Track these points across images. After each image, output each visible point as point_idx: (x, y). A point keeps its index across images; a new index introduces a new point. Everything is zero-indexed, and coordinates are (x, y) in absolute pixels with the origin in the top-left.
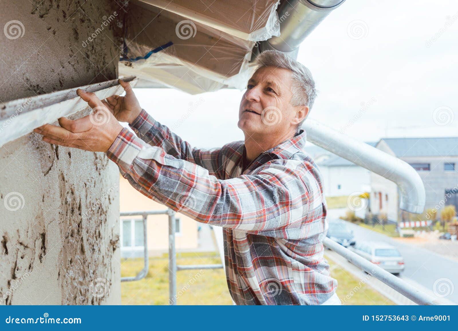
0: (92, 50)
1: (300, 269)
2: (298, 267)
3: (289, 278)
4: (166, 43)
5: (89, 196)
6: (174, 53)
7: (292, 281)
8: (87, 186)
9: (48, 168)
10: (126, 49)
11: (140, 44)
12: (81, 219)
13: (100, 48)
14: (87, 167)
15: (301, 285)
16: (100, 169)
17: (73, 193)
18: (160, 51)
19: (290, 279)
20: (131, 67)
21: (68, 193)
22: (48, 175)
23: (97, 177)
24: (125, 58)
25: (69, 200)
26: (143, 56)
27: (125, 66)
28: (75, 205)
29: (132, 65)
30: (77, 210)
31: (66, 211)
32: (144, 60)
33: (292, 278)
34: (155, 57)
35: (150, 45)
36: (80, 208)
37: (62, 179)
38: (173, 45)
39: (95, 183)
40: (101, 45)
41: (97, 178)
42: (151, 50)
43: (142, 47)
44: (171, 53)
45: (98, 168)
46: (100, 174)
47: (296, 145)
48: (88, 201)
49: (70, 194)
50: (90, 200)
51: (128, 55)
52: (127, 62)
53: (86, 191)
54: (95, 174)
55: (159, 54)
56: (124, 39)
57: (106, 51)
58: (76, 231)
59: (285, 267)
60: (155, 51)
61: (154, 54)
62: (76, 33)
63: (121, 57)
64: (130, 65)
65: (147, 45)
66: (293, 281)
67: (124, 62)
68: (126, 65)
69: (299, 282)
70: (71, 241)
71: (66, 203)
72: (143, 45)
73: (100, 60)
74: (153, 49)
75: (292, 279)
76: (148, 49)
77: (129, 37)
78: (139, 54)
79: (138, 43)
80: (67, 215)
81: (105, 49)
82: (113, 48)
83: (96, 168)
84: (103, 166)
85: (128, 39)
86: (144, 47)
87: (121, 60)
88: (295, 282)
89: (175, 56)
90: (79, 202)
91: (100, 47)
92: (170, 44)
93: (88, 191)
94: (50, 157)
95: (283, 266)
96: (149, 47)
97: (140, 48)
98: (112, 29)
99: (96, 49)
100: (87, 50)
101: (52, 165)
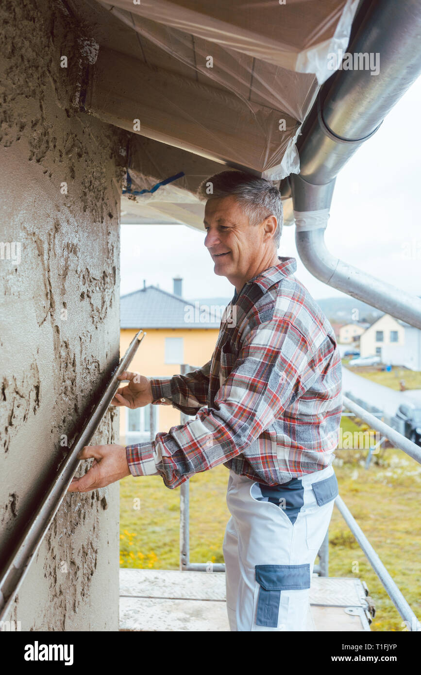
0: (90, 185)
1: (285, 444)
2: (284, 442)
3: (272, 453)
4: (176, 174)
5: (84, 352)
6: (185, 186)
7: (274, 456)
8: (82, 340)
9: (43, 319)
10: (129, 180)
11: (146, 175)
12: (75, 377)
13: (99, 183)
14: (82, 319)
15: (285, 460)
16: (97, 323)
17: (67, 346)
18: (169, 184)
19: (273, 455)
20: (136, 202)
21: (62, 346)
22: (42, 326)
23: (93, 331)
24: (129, 190)
25: (63, 354)
26: (149, 189)
27: (128, 200)
28: (69, 360)
29: (136, 199)
30: (71, 366)
31: (60, 365)
32: (150, 194)
33: (275, 453)
34: (164, 189)
35: (157, 176)
36: (74, 364)
37: (56, 331)
38: (185, 176)
39: (91, 338)
40: (100, 179)
41: (94, 333)
42: (158, 182)
43: (148, 179)
44: (182, 186)
45: (95, 322)
46: (96, 328)
47: (282, 271)
48: (83, 357)
49: (64, 347)
50: (85, 356)
51: (133, 187)
52: (131, 195)
53: (81, 346)
54: (91, 328)
55: (168, 187)
56: (127, 169)
57: (106, 184)
58: (69, 388)
59: (269, 441)
60: (164, 183)
61: (162, 187)
62: (72, 171)
63: (124, 189)
64: (134, 199)
65: (153, 176)
66: (276, 457)
67: (128, 195)
68: (130, 199)
69: (283, 458)
70: (65, 399)
71: (60, 357)
72: (149, 176)
73: (98, 197)
74: (161, 181)
75: (276, 455)
76: (154, 181)
77: (133, 166)
78: (146, 187)
79: (143, 174)
80: (60, 370)
81: (105, 182)
82: (114, 180)
83: (92, 322)
84: (101, 318)
85: (131, 169)
86: (151, 178)
87: (124, 192)
88: (278, 458)
89: (186, 189)
90: (73, 357)
91: (99, 181)
92: (181, 175)
93: (83, 346)
94: (44, 307)
95: (266, 440)
96: (156, 179)
97: (146, 179)
98: (113, 157)
99: (94, 184)
100: (84, 188)
101: (47, 316)
